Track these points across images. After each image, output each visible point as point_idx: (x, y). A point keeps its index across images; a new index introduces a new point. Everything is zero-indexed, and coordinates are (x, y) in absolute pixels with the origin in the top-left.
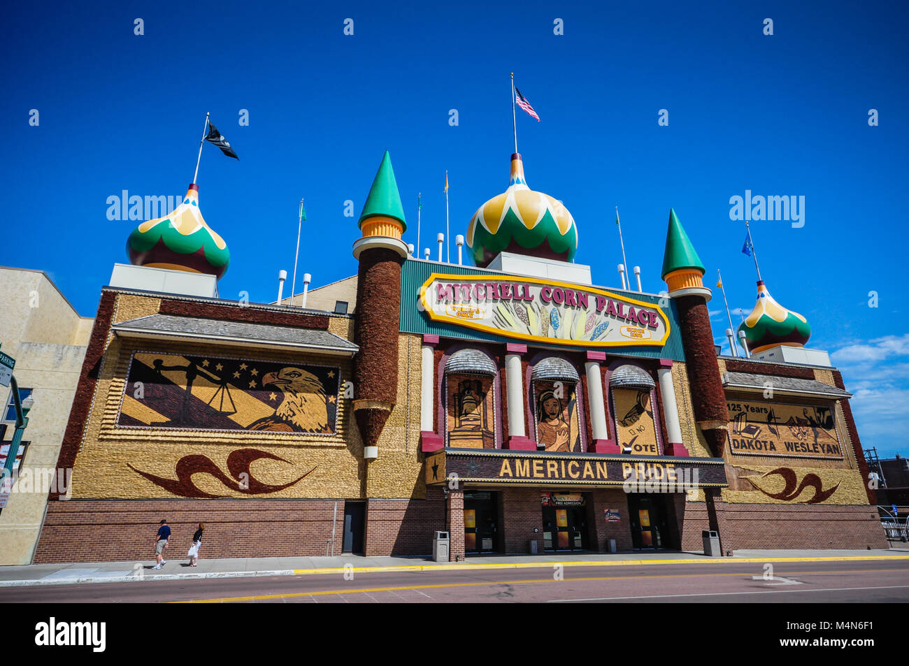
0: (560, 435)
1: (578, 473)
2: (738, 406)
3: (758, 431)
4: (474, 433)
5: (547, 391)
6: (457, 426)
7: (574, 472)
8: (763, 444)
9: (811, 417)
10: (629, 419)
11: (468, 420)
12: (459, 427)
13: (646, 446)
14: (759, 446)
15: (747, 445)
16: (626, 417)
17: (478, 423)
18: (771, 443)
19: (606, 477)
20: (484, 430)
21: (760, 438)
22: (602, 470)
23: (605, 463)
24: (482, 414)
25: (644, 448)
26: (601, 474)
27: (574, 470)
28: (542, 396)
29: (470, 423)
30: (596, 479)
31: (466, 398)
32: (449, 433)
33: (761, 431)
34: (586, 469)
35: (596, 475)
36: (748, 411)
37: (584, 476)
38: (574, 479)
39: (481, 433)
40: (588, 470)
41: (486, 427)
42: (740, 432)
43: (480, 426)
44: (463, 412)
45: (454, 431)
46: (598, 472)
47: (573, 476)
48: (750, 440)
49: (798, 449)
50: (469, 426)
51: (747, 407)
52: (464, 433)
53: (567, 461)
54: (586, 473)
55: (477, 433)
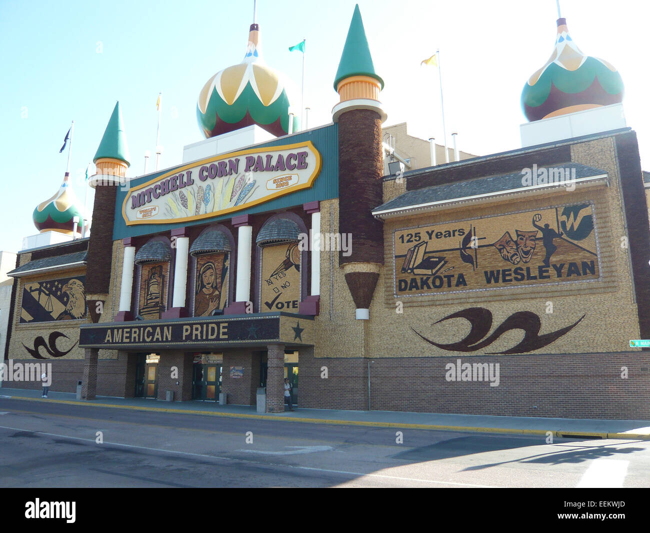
0: (212, 302)
1: (151, 337)
2: (417, 235)
3: (443, 262)
4: (154, 309)
5: (207, 263)
6: (145, 304)
7: (148, 337)
8: (445, 280)
9: (547, 226)
10: (275, 276)
11: (151, 299)
12: (146, 305)
13: (288, 303)
14: (438, 283)
15: (419, 284)
16: (272, 276)
17: (157, 300)
18: (461, 276)
19: (170, 339)
20: (161, 305)
21: (443, 272)
22: (167, 333)
23: (170, 328)
24: (160, 293)
25: (286, 305)
26: (167, 337)
27: (149, 334)
28: (203, 268)
29: (153, 301)
30: (162, 341)
31: (152, 281)
32: (140, 310)
33: (446, 262)
34: (156, 334)
35: (162, 338)
36: (430, 238)
37: (155, 340)
38: (147, 342)
39: (158, 308)
40: (158, 335)
41: (162, 303)
42: (412, 270)
43: (159, 302)
44: (150, 293)
45: (143, 309)
46: (165, 335)
47: (148, 340)
48: (425, 278)
49: (508, 278)
50: (152, 304)
51: (430, 235)
52: (148, 309)
53: (145, 328)
54: (156, 336)
55: (156, 308)
